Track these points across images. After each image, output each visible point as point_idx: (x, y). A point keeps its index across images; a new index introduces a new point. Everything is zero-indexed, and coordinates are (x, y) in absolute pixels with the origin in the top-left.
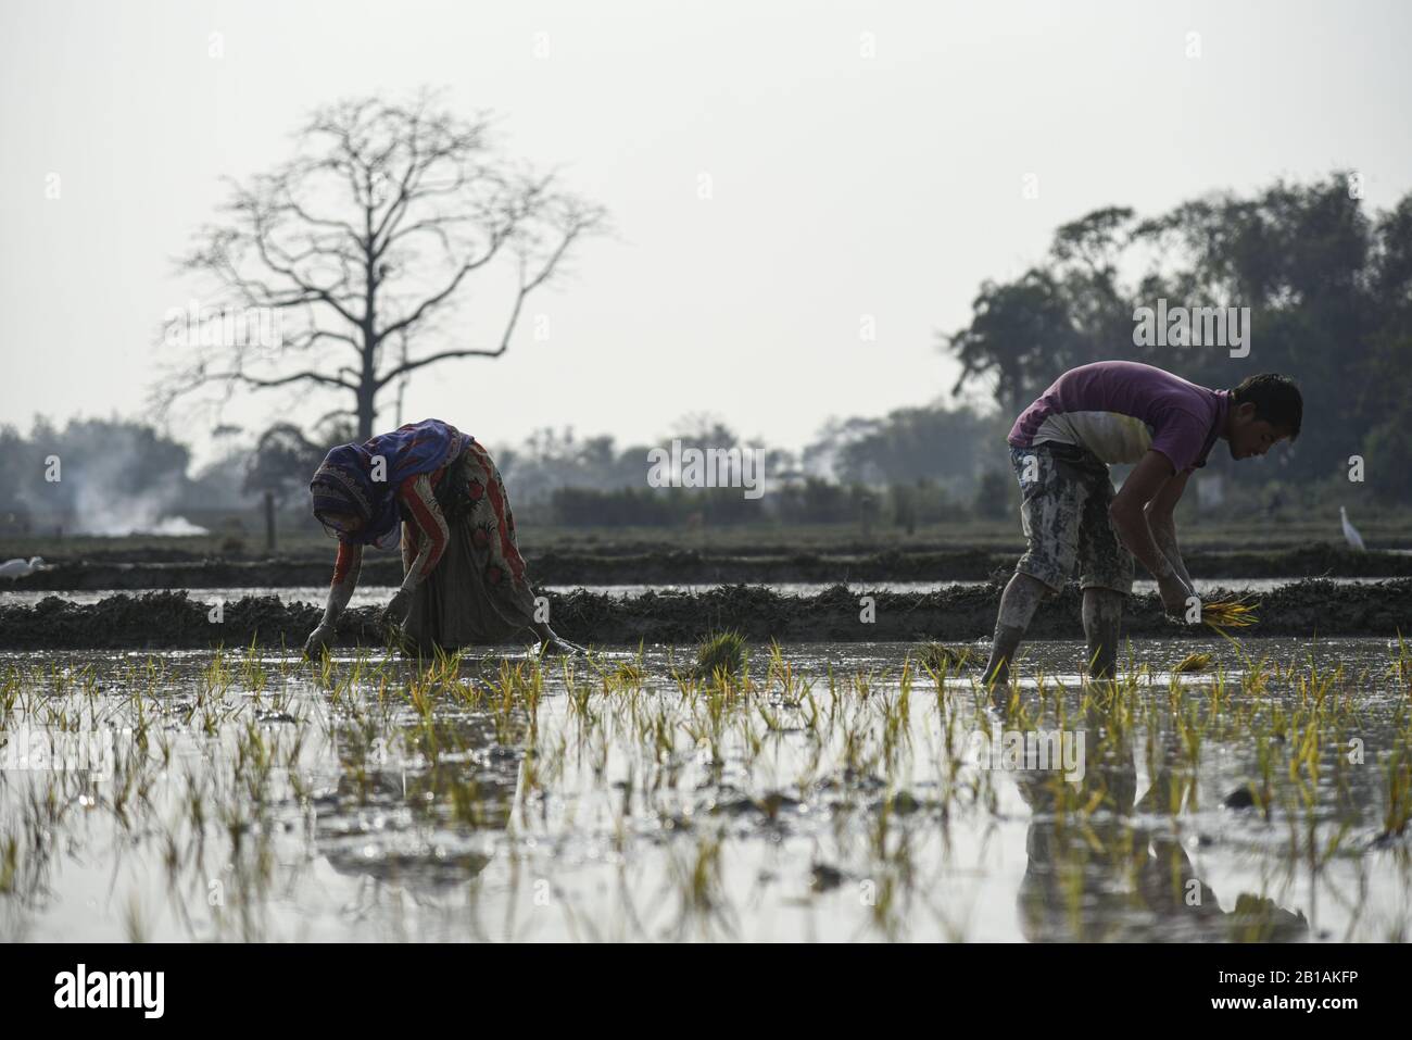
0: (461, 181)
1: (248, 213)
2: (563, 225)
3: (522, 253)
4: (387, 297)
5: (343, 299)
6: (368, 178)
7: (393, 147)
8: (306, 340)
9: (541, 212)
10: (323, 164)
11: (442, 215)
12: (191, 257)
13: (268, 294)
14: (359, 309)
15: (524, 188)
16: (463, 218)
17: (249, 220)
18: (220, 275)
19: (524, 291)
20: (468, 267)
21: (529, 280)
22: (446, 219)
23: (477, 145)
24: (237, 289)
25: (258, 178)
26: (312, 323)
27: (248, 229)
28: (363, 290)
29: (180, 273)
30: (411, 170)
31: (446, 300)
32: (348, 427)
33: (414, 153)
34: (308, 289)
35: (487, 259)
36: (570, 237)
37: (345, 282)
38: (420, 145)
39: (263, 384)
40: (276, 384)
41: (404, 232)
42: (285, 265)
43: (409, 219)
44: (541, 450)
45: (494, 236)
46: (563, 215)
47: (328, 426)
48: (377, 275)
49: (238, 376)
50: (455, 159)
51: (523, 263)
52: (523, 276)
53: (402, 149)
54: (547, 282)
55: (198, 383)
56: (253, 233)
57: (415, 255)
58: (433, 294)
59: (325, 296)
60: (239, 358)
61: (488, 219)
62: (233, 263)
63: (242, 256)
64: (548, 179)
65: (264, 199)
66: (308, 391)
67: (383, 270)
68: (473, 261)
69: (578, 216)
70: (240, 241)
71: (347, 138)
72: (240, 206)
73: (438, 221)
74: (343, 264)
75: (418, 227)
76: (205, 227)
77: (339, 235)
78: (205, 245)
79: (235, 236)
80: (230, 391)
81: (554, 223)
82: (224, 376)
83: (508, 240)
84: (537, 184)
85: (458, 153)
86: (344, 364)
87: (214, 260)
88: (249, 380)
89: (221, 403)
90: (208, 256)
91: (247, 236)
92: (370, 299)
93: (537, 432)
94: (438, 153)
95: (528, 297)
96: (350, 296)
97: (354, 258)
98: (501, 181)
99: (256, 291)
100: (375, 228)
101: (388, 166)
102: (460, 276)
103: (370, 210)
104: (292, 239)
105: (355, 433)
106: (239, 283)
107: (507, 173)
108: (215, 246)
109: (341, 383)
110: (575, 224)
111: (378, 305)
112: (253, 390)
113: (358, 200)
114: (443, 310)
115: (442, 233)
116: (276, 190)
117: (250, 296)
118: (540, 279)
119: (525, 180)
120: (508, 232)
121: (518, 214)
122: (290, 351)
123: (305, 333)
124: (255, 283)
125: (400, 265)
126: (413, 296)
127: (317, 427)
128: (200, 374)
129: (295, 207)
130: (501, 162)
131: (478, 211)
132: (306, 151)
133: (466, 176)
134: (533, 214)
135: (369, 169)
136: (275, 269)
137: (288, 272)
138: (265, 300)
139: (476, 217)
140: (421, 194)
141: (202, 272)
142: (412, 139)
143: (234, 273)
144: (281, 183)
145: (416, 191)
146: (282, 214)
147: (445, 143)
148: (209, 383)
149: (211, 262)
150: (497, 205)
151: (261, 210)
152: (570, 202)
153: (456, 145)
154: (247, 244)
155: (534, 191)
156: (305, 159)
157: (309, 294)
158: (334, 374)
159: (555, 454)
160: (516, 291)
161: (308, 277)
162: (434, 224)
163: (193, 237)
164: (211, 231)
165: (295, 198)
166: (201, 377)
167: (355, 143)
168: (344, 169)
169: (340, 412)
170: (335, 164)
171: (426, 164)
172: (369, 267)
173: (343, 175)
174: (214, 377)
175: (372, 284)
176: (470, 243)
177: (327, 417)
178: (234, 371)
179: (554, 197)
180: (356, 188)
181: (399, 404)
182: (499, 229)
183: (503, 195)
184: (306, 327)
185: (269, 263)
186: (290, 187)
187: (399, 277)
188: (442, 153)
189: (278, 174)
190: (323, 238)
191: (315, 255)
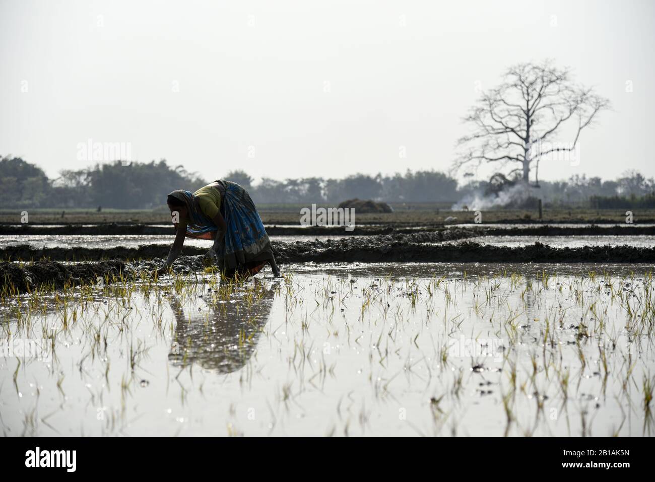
0: (559, 91)
1: (487, 102)
2: (594, 106)
3: (580, 116)
4: (533, 131)
5: (518, 131)
6: (527, 91)
7: (536, 79)
8: (507, 145)
9: (587, 101)
10: (512, 86)
11: (552, 103)
12: (467, 117)
13: (493, 129)
14: (524, 135)
15: (581, 93)
16: (560, 104)
17: (487, 105)
18: (477, 123)
19: (580, 129)
20: (561, 120)
21: (582, 124)
22: (554, 104)
23: (565, 79)
24: (483, 128)
25: (491, 90)
26: (508, 139)
27: (487, 108)
28: (525, 128)
29: (464, 122)
30: (542, 87)
31: (553, 132)
32: (520, 175)
33: (543, 82)
34: (507, 128)
35: (568, 117)
36: (596, 110)
37: (519, 125)
38: (545, 79)
39: (491, 160)
40: (495, 160)
41: (539, 108)
42: (499, 120)
43: (541, 104)
44: (575, 181)
45: (571, 110)
46: (594, 103)
47: (513, 174)
48: (530, 123)
49: (483, 157)
50: (557, 84)
51: (580, 119)
52: (580, 123)
53: (539, 80)
54: (588, 125)
55: (470, 160)
56: (489, 109)
57: (543, 116)
58: (549, 130)
59: (513, 130)
60: (483, 152)
61: (569, 104)
62: (482, 119)
63: (485, 117)
64: (589, 91)
65: (493, 98)
66: (506, 162)
67: (532, 121)
68: (563, 119)
69: (599, 103)
70: (484, 112)
71: (520, 76)
72: (485, 100)
73: (551, 105)
74: (519, 119)
75: (544, 107)
76: (473, 107)
77: (517, 110)
78: (472, 113)
79: (483, 110)
80: (480, 162)
81: (591, 105)
82: (478, 157)
83: (575, 111)
84: (585, 92)
85: (558, 82)
86: (519, 153)
87: (475, 118)
88: (487, 159)
89: (477, 166)
90: (473, 117)
91: (486, 110)
92: (528, 131)
93: (573, 176)
94: (551, 82)
95: (582, 130)
96: (521, 130)
97: (523, 118)
98: (573, 91)
99: (489, 128)
100: (530, 107)
101: (534, 86)
102: (558, 124)
103: (528, 101)
104: (501, 111)
105: (522, 176)
106: (484, 126)
107: (575, 88)
108: (476, 113)
109: (517, 159)
110: (598, 106)
111: (530, 133)
112: (488, 162)
113: (524, 97)
114: (553, 135)
115: (552, 109)
116: (496, 95)
117: (487, 131)
118: (586, 124)
119: (581, 90)
120: (575, 108)
121: (579, 102)
122: (501, 149)
123: (506, 143)
124: (489, 126)
125: (538, 120)
126: (542, 130)
127: (509, 174)
128: (470, 157)
129: (503, 100)
130: (573, 84)
131: (565, 101)
132: (506, 81)
133: (561, 89)
134: (584, 102)
135: (528, 87)
136: (496, 121)
137: (501, 122)
138: (492, 132)
139: (564, 103)
140: (545, 96)
141: (471, 122)
142: (542, 77)
143: (482, 123)
144: (498, 92)
145: (544, 94)
146: (499, 103)
147: (554, 78)
148: (473, 160)
149: (474, 119)
150: (571, 99)
151: (492, 101)
152: (597, 98)
153: (558, 79)
154: (486, 113)
155: (584, 94)
156: (507, 84)
157: (507, 129)
158: (515, 157)
159: (580, 183)
160: (578, 128)
161: (507, 124)
162: (550, 106)
163: (469, 110)
164: (475, 108)
165: (503, 97)
166: (470, 158)
167: (523, 78)
168: (519, 87)
169: (517, 169)
170: (516, 85)
171: (548, 85)
172: (528, 121)
173: (519, 89)
174: (475, 158)
175: (528, 126)
176: (562, 112)
177: (513, 171)
178: (482, 155)
179: (592, 96)
180: (523, 93)
181: (537, 167)
182: (572, 107)
183: (573, 96)
184: (506, 141)
185: (494, 119)
186: (501, 93)
187: (537, 124)
188: (554, 81)
189: (497, 89)
190: (512, 111)
191: (510, 116)
